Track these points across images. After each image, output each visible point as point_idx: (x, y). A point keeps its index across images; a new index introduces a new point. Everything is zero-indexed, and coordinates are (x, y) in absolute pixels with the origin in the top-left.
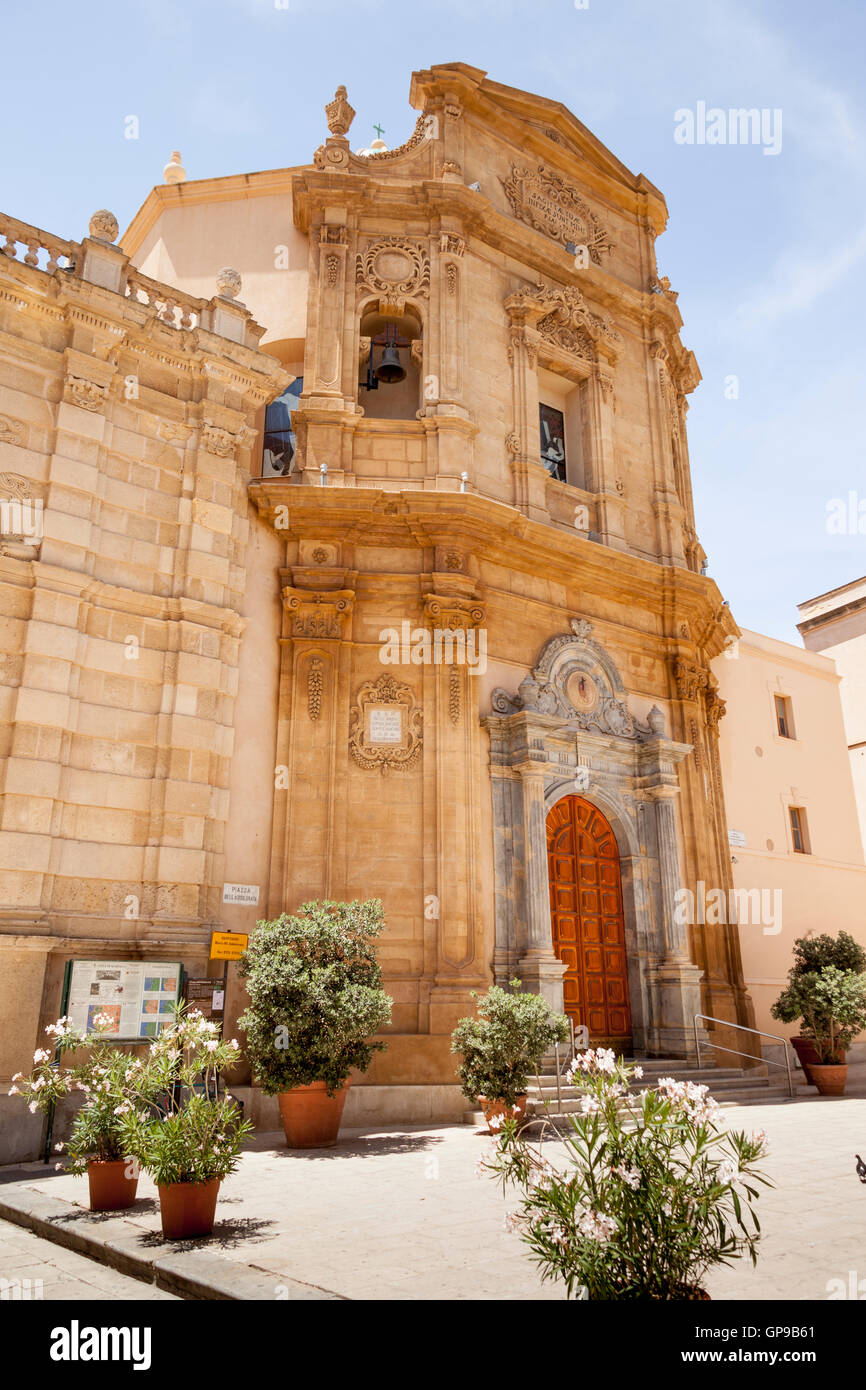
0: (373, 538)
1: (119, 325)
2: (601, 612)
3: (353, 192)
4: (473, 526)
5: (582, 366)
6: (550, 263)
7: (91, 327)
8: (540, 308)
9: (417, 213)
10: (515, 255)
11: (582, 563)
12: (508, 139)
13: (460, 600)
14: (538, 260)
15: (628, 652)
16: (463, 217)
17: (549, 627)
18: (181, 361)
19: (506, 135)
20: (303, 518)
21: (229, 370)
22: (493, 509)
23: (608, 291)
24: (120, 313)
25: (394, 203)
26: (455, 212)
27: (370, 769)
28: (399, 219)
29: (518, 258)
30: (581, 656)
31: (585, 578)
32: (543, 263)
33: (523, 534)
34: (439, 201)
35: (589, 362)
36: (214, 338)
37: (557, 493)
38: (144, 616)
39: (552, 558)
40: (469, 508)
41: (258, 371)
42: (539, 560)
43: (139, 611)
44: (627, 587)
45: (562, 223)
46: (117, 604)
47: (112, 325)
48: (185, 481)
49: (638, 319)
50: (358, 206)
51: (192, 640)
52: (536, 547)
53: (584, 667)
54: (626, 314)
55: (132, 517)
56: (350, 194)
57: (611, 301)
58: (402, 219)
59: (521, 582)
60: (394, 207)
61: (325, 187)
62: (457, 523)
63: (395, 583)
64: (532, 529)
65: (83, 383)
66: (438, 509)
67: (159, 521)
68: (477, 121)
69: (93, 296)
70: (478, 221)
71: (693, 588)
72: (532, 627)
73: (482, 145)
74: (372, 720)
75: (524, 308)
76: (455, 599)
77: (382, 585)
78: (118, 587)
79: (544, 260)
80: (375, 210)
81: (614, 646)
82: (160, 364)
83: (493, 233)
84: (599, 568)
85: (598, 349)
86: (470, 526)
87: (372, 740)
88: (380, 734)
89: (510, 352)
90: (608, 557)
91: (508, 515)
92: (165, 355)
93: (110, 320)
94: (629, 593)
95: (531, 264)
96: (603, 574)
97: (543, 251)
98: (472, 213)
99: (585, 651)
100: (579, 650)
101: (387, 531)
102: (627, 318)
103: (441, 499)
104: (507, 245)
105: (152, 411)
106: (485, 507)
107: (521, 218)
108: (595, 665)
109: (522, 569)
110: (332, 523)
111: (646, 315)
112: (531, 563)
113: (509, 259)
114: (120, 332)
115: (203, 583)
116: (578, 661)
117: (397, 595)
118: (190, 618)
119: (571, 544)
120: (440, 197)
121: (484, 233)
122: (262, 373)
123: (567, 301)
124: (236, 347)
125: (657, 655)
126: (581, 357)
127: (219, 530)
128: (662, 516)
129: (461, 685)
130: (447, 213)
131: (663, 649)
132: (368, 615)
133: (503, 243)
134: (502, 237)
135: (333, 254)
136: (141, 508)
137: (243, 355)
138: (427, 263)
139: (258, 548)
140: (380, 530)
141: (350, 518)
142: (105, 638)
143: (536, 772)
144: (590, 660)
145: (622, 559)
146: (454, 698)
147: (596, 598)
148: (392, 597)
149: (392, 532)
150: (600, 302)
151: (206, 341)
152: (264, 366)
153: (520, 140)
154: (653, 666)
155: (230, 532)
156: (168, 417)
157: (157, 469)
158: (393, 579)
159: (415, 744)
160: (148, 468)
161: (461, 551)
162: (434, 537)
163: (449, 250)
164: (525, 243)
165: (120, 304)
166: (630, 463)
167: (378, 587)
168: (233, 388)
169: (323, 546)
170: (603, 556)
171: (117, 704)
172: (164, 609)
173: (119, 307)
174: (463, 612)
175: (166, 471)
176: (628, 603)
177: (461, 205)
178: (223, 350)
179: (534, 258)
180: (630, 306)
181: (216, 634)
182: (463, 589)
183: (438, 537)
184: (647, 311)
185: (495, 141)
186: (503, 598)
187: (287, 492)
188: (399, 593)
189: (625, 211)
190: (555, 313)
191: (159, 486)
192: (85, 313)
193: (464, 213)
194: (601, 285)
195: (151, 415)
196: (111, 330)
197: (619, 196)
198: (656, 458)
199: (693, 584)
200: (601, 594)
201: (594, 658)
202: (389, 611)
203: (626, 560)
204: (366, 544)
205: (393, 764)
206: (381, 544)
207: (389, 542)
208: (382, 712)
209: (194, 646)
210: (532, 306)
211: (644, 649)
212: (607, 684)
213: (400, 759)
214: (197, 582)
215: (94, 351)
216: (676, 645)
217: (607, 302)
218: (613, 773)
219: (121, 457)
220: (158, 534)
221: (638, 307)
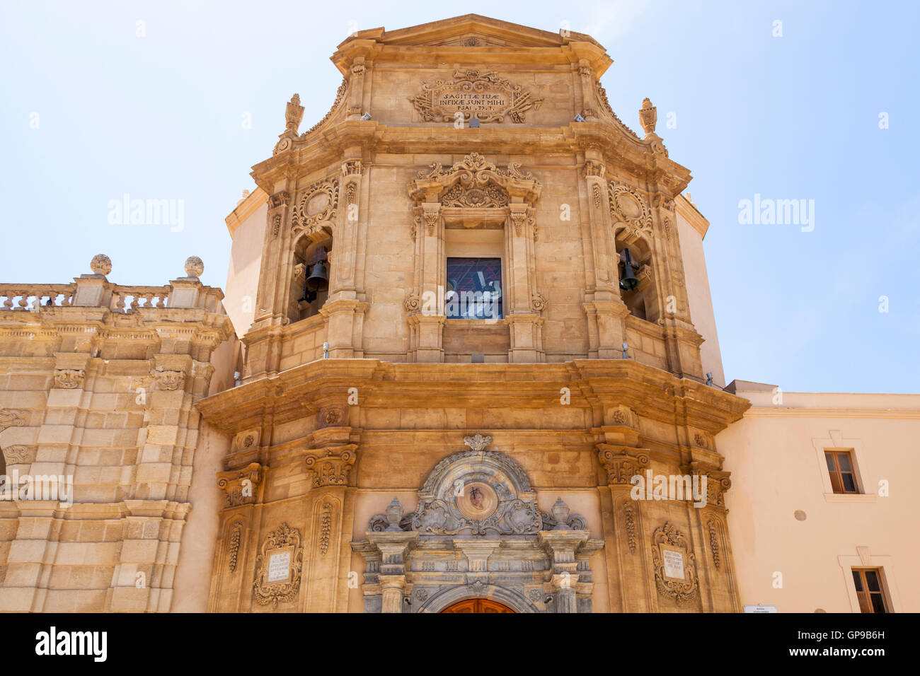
0: (282, 416)
1: (89, 326)
2: (510, 422)
3: (283, 165)
4: (340, 384)
5: (495, 213)
6: (456, 143)
7: (72, 334)
8: (434, 184)
9: (330, 157)
10: (423, 151)
11: (472, 385)
12: (420, 65)
13: (331, 448)
14: (445, 146)
15: (543, 452)
16: (361, 143)
17: (442, 449)
18: (145, 333)
19: (418, 63)
20: (231, 416)
21: (173, 328)
22: (350, 365)
23: (523, 141)
24: (84, 317)
25: (313, 158)
26: (351, 143)
27: (266, 605)
28: (322, 168)
29: (426, 151)
30: (477, 468)
31: (481, 397)
32: (450, 146)
33: (395, 377)
34: (338, 141)
35: (502, 208)
36: (152, 311)
37: (462, 330)
38: (104, 519)
39: (437, 389)
40: (328, 371)
41: (191, 322)
42: (424, 394)
43: (102, 516)
44: (531, 393)
45: (477, 106)
46: (85, 515)
47: (85, 327)
48: (145, 415)
49: (568, 151)
50: (293, 172)
51: (137, 529)
52: (414, 384)
53: (482, 477)
54: (553, 152)
55: (104, 452)
56: (283, 167)
57: (531, 148)
58: (324, 167)
59: (413, 417)
60: (315, 160)
61: (267, 170)
62: (325, 385)
63: (294, 447)
64: (401, 370)
65: (63, 372)
66: (306, 379)
67: (124, 449)
68: (387, 66)
69: (64, 314)
70: (376, 141)
71: (607, 374)
72: (423, 454)
73: (392, 81)
74: (271, 564)
75: (421, 189)
76: (325, 449)
77: (286, 451)
78: (82, 503)
79: (448, 143)
80: (305, 169)
81: (522, 450)
82: (131, 341)
83: (393, 143)
84: (493, 384)
85: (510, 193)
86: (337, 385)
87: (269, 580)
88: (275, 574)
89: (413, 229)
90: (495, 372)
91: (368, 366)
92: (133, 333)
93: (83, 324)
94: (539, 397)
95: (440, 152)
96: (501, 388)
97: (445, 137)
98: (366, 137)
99: (482, 462)
100: (473, 464)
101: (287, 408)
102: (557, 155)
103: (305, 371)
104: (411, 147)
105: (125, 374)
106: (342, 365)
107: (431, 120)
108: (496, 472)
109: (412, 406)
110: (248, 415)
111: (573, 144)
112: (418, 398)
113: (417, 156)
114: (92, 329)
115: (150, 485)
116: (473, 473)
117: (296, 457)
118: (136, 514)
119: (450, 372)
120: (336, 138)
121: (387, 147)
122: (195, 321)
123: (470, 167)
124: (170, 311)
125: (580, 448)
126: (492, 206)
127: (164, 444)
128: (590, 316)
129: (333, 519)
130: (347, 147)
131: (590, 440)
132: (278, 478)
133: (406, 147)
134: (402, 143)
135: (277, 215)
136: (110, 443)
137: (177, 314)
138: (337, 191)
139: (209, 448)
140: (283, 409)
141: (256, 407)
142: (75, 541)
143: (389, 585)
144: (488, 470)
145: (511, 369)
146: (326, 533)
147: (505, 411)
148: (293, 460)
149: (290, 408)
150: (522, 153)
151: (147, 314)
152: (194, 316)
153: (431, 60)
154: (577, 459)
155: (174, 443)
156: (137, 375)
157: (127, 413)
158: (292, 445)
159: (295, 579)
160: (120, 414)
161: (340, 407)
162: (316, 403)
163: (349, 172)
164: (425, 138)
165: (82, 312)
166: (555, 279)
167: (283, 454)
168: (181, 339)
169: (251, 433)
170: (489, 373)
171: (79, 586)
172: (120, 511)
173: (83, 315)
174: (332, 458)
175: (133, 412)
176: (544, 407)
177: (353, 136)
178: (161, 316)
179: (440, 146)
180: (553, 144)
181: (157, 521)
182: (336, 438)
183: (320, 401)
184: (571, 141)
185: (407, 72)
186: (387, 435)
187: (212, 401)
188: (298, 455)
189: (556, 67)
190: (459, 182)
191: (127, 424)
192: (65, 326)
193: (359, 140)
194: (514, 139)
195: (125, 377)
196: (86, 330)
197: (545, 58)
198: (587, 264)
199: (606, 371)
200: (510, 405)
201: (492, 467)
202: (290, 472)
203: (517, 370)
204: (280, 422)
205: (279, 598)
206: (290, 420)
207: (292, 416)
208: (278, 556)
209: (138, 533)
210: (427, 185)
211: (564, 445)
212: (511, 487)
213: (285, 593)
214: (144, 486)
215: (76, 348)
216: (603, 433)
217: (528, 150)
218: (517, 571)
219: (99, 412)
220: (123, 458)
221: (561, 142)
